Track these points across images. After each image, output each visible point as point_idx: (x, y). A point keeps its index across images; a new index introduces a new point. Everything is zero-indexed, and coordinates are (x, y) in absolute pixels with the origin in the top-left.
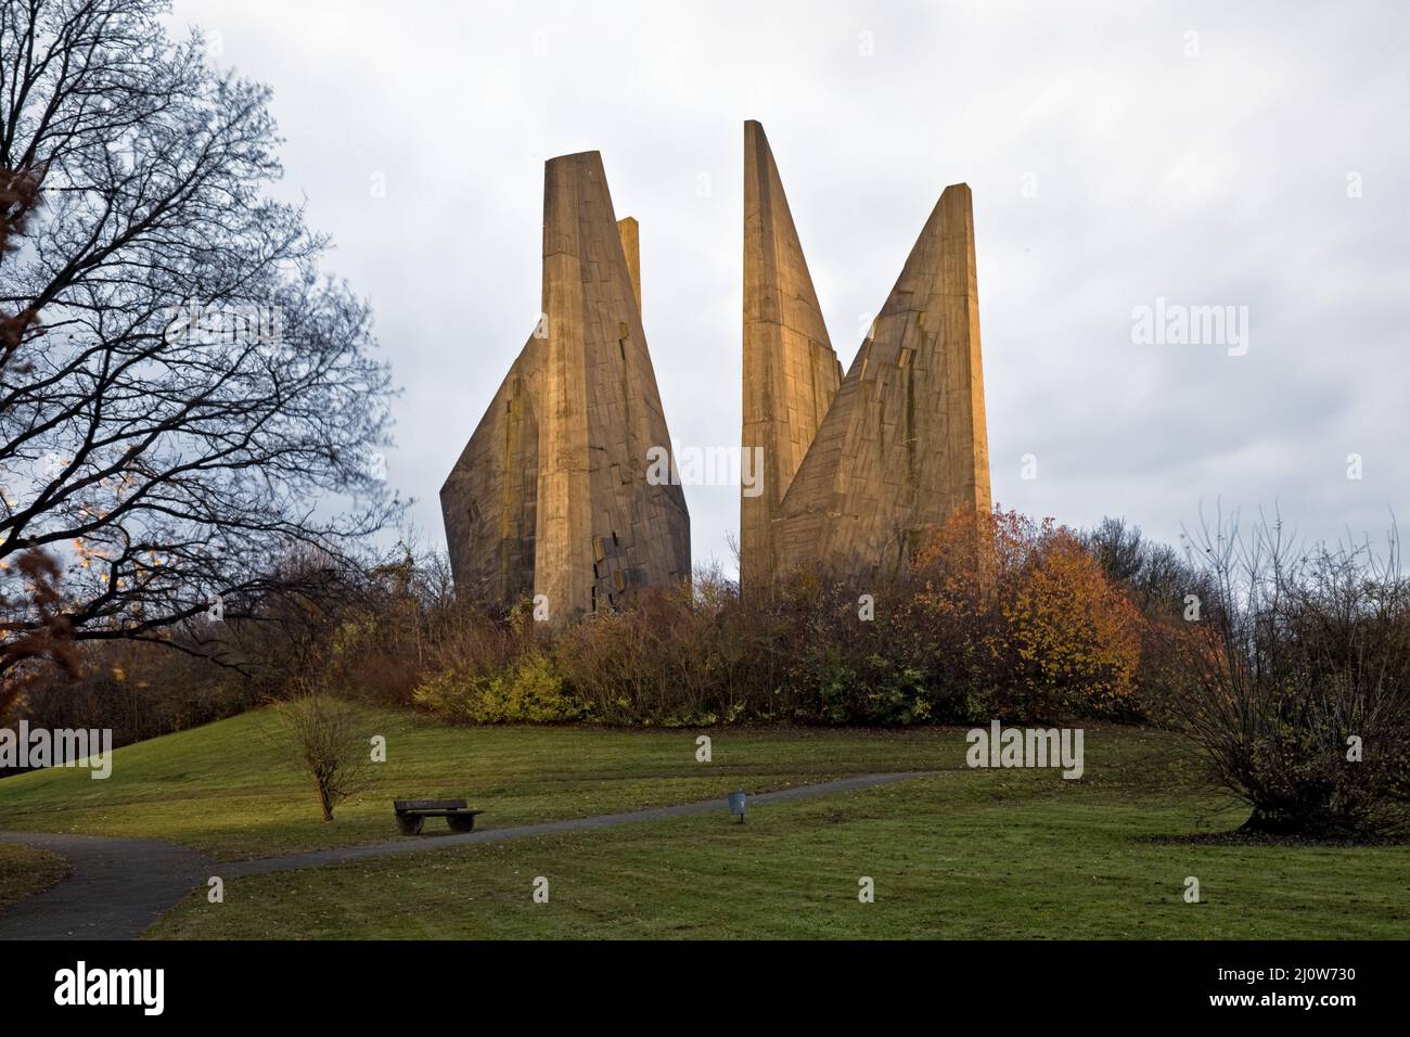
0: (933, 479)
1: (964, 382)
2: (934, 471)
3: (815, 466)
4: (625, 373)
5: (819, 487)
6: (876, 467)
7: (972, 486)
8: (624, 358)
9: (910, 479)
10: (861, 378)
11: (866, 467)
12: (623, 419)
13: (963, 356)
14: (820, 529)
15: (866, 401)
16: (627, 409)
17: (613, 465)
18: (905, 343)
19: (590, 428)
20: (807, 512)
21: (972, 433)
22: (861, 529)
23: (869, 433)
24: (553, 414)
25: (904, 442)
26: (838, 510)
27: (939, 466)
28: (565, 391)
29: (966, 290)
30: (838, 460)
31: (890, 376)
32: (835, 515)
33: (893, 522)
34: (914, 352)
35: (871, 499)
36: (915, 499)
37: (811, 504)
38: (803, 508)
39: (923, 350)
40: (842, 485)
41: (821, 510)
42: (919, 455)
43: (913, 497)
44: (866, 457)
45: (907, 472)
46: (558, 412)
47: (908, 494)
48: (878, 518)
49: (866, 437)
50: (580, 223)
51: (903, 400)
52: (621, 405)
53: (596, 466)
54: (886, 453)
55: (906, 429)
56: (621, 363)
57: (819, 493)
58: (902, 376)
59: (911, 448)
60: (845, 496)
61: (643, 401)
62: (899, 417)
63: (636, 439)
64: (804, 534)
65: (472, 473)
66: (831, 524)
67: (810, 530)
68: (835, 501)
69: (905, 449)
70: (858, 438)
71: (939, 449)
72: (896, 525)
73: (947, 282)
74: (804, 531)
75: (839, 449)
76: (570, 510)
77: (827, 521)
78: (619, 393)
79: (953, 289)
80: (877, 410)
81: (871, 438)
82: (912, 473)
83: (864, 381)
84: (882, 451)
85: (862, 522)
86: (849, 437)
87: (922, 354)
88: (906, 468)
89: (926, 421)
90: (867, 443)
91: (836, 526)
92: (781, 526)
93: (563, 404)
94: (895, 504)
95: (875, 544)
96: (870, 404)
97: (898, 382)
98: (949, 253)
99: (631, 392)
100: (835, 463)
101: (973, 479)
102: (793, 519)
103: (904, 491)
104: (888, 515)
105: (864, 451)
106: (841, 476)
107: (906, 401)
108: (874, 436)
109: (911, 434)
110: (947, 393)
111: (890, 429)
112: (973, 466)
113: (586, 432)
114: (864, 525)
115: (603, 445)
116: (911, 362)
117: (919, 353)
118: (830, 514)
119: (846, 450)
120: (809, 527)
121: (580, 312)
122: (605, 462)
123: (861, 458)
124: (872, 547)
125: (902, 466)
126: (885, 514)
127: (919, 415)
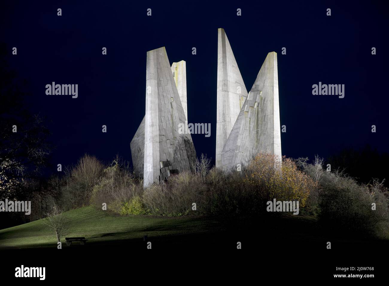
0: (263, 142)
1: (272, 112)
2: (263, 139)
3: (232, 137)
4: (172, 112)
5: (233, 143)
6: (248, 137)
7: (273, 144)
8: (172, 108)
9: (257, 142)
10: (245, 111)
11: (246, 138)
12: (171, 126)
13: (272, 105)
14: (233, 156)
15: (246, 118)
16: (173, 123)
17: (167, 140)
18: (257, 100)
19: (159, 130)
20: (230, 151)
21: (274, 128)
22: (244, 156)
23: (246, 127)
24: (148, 126)
25: (256, 130)
26: (238, 150)
27: (264, 138)
28: (152, 119)
29: (273, 85)
30: (238, 135)
31: (252, 110)
32: (237, 152)
33: (252, 154)
34: (259, 104)
35: (247, 147)
36: (258, 147)
37: (231, 148)
38: (229, 150)
39: (261, 103)
40: (239, 143)
41: (233, 150)
42: (259, 134)
43: (257, 147)
44: (245, 135)
45: (256, 139)
46: (150, 125)
47: (256, 146)
48: (248, 153)
49: (246, 129)
50: (157, 69)
51: (255, 118)
52: (171, 122)
53: (161, 141)
54: (251, 134)
55: (256, 126)
56: (171, 109)
57: (233, 145)
58: (255, 110)
59: (257, 132)
60: (240, 146)
61: (179, 120)
62: (254, 123)
63: (176, 131)
64: (229, 158)
65: (139, 138)
66: (236, 154)
67: (231, 156)
68: (237, 148)
69: (256, 132)
70: (243, 129)
71: (265, 133)
72: (253, 155)
73: (268, 82)
74: (229, 156)
75: (238, 132)
76: (153, 154)
77: (235, 154)
78: (170, 118)
79: (269, 84)
80: (249, 121)
81: (247, 129)
82: (257, 140)
83: (246, 111)
84: (250, 133)
85: (244, 154)
86: (241, 128)
87: (261, 104)
88: (256, 138)
89: (261, 124)
90: (246, 130)
91: (237, 155)
92: (223, 155)
93: (151, 123)
94: (253, 149)
95: (247, 161)
96: (247, 119)
97: (254, 113)
98: (269, 73)
99: (174, 118)
100: (237, 136)
101: (273, 142)
102: (226, 153)
103: (255, 145)
104: (251, 152)
105: (245, 132)
106: (239, 140)
107: (256, 118)
108: (248, 128)
109: (257, 128)
110: (267, 116)
111: (252, 126)
112: (273, 138)
113: (158, 131)
114: (245, 155)
115: (164, 134)
116: (258, 106)
117: (260, 104)
118: (236, 152)
119: (240, 132)
120: (230, 155)
121: (157, 96)
122: (164, 139)
123: (244, 135)
124: (247, 162)
125: (255, 138)
126: (250, 152)
127: (260, 122)
